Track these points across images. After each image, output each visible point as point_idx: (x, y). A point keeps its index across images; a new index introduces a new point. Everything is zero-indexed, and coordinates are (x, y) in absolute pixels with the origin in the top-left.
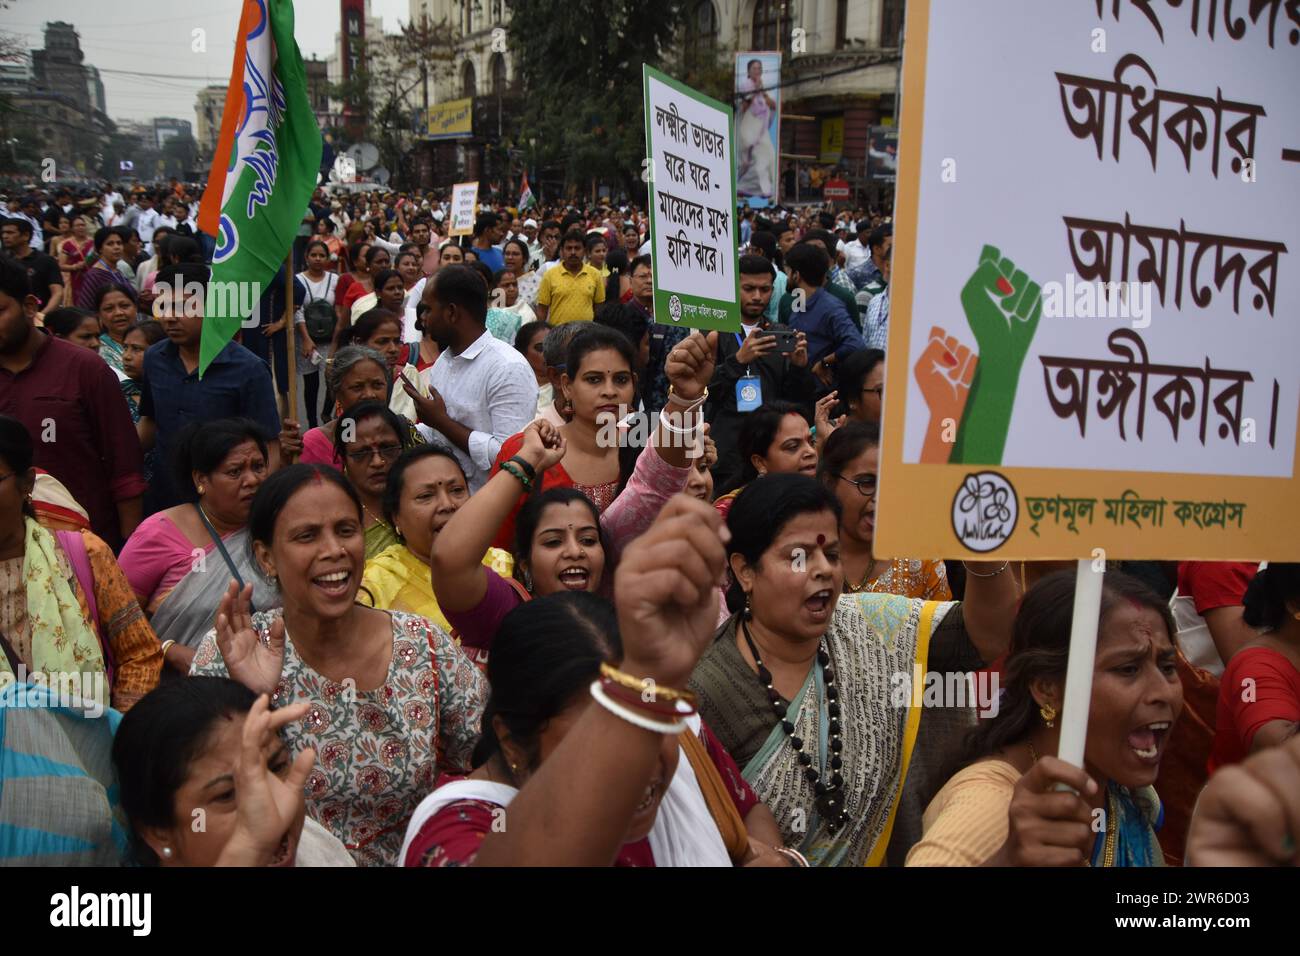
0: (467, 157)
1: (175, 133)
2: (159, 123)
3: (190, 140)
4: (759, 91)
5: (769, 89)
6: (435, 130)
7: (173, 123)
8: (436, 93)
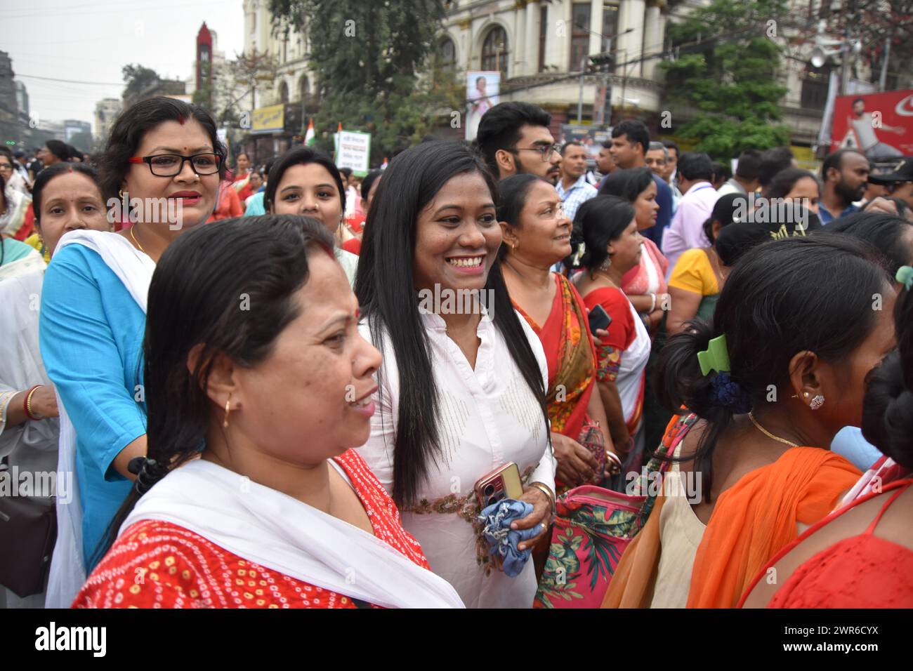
0: (280, 147)
1: (79, 130)
2: (69, 124)
3: (89, 135)
4: (484, 98)
5: (491, 97)
6: (259, 128)
7: (78, 124)
8: (261, 101)
